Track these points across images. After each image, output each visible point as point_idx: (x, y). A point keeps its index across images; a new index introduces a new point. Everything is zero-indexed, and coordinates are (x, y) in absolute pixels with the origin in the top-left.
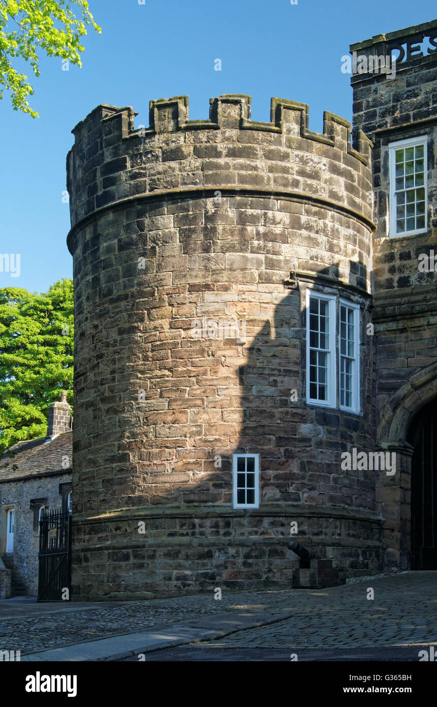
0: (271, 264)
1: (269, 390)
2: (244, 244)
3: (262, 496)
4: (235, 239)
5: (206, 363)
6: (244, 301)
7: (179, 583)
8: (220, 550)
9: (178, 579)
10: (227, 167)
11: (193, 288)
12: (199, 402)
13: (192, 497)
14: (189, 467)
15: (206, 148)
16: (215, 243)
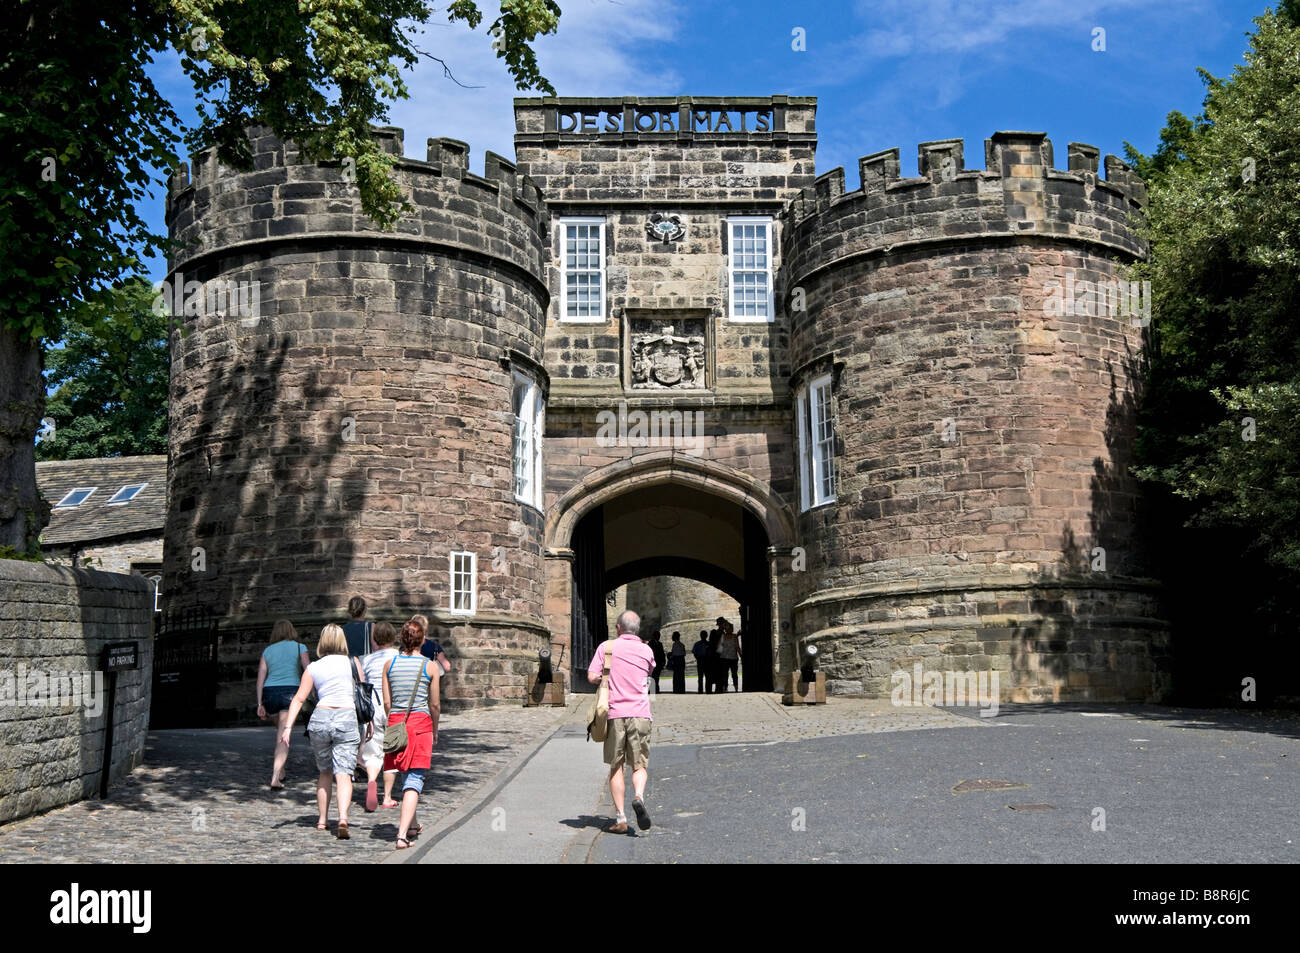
0: (489, 338)
1: (486, 481)
2: (463, 313)
3: (479, 601)
4: (454, 304)
5: (423, 442)
6: (463, 376)
10: (448, 220)
11: (410, 354)
12: (414, 487)
13: (406, 599)
14: (403, 563)
15: (426, 194)
16: (435, 305)
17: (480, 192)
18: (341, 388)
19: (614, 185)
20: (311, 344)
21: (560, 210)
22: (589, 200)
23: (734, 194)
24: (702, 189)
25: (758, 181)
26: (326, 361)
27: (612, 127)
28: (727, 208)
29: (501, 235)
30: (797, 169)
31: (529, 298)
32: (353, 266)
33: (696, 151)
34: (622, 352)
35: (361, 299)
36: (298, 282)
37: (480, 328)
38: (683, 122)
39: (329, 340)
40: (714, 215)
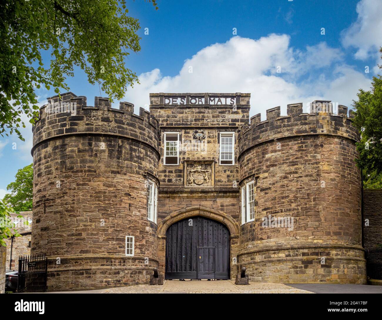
0: (140, 168)
1: (138, 214)
2: (131, 159)
3: (135, 252)
4: (128, 156)
5: (117, 201)
6: (131, 180)
7: (106, 284)
8: (122, 271)
9: (106, 282)
10: (127, 129)
11: (113, 172)
12: (114, 215)
13: (110, 251)
14: (109, 239)
15: (119, 120)
16: (121, 156)
17: (137, 120)
18: (89, 183)
19: (182, 121)
20: (79, 169)
21: (164, 129)
22: (174, 126)
23: (222, 124)
24: (212, 123)
25: (230, 120)
26: (84, 174)
27: (182, 103)
28: (220, 129)
29: (144, 135)
30: (243, 116)
31: (154, 156)
32: (93, 143)
33: (210, 111)
34: (184, 174)
35: (96, 154)
36: (75, 148)
37: (137, 164)
38: (206, 101)
39: (85, 167)
40: (215, 131)
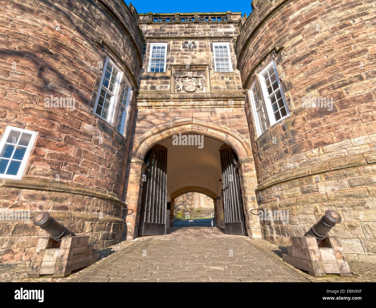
0: (88, 28)
19: (171, 34)
21: (151, 40)
22: (161, 37)
24: (203, 35)
25: (223, 33)
28: (212, 39)
33: (201, 25)
34: (171, 81)
37: (82, 20)
38: (196, 19)
40: (208, 42)
